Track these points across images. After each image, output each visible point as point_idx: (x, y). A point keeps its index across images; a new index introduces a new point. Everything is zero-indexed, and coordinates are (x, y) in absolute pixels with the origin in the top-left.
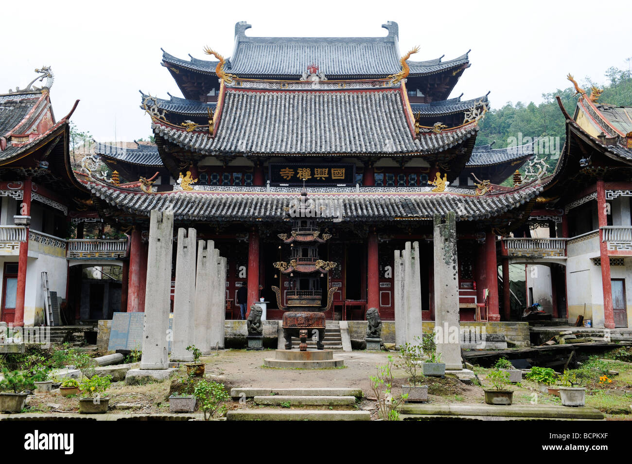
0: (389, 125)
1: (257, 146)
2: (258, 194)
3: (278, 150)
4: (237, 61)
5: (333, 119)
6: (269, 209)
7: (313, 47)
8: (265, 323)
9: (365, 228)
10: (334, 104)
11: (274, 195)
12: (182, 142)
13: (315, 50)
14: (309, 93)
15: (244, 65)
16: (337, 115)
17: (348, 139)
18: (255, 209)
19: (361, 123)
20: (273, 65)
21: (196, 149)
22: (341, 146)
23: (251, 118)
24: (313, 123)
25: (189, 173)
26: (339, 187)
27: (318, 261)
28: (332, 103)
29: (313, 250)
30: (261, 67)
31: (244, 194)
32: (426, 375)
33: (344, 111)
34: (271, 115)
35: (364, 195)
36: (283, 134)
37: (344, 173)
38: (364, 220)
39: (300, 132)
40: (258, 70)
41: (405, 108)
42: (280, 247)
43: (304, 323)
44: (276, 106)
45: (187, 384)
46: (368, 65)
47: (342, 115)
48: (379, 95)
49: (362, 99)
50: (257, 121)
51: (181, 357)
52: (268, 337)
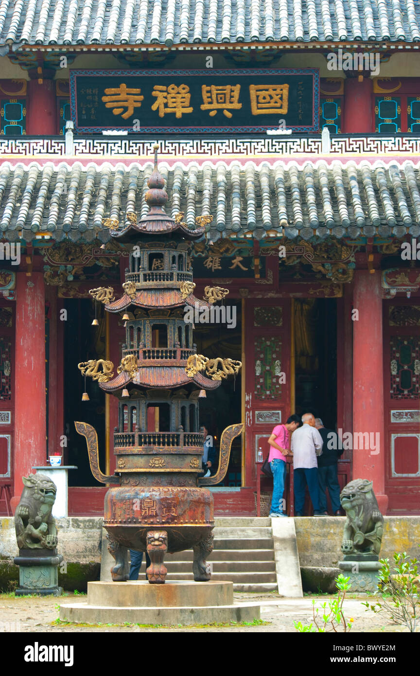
1: (35, 23)
2: (41, 162)
3: (96, 36)
6: (71, 206)
8: (64, 524)
9: (344, 256)
11: (85, 162)
18: (32, 205)
22: (277, 21)
26: (272, 137)
27: (191, 357)
29: (180, 329)
35: (344, 161)
37: (285, 97)
38: (340, 234)
42: (94, 322)
43: (157, 515)
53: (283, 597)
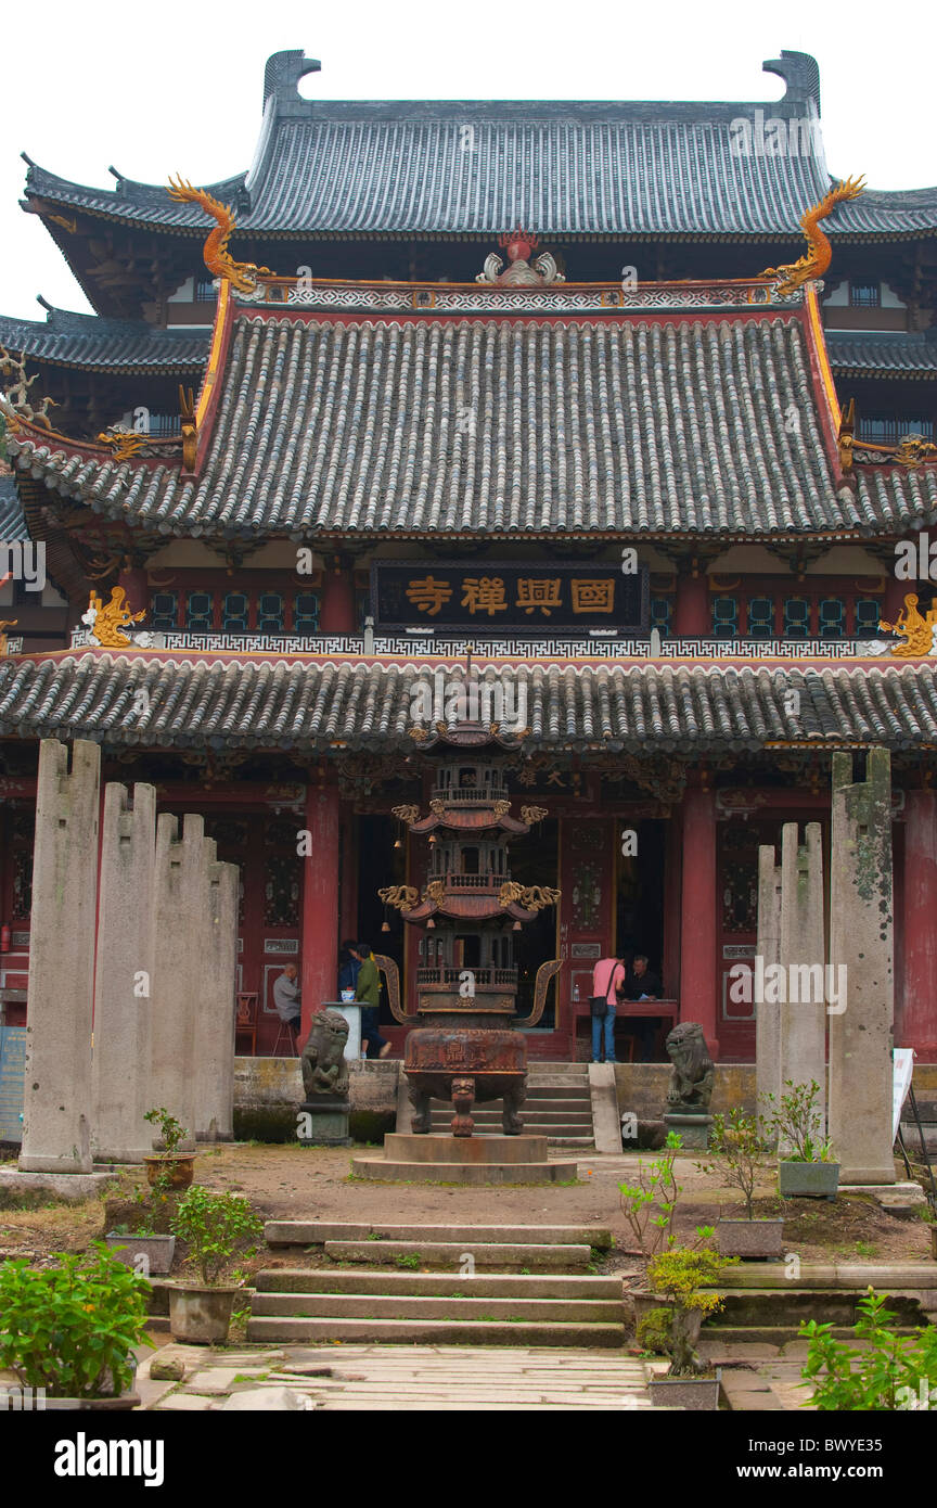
0: (761, 433)
1: (333, 506)
2: (337, 662)
3: (401, 522)
4: (271, 184)
5: (582, 413)
6: (370, 712)
7: (528, 133)
8: (357, 1067)
9: (674, 772)
10: (587, 360)
11: (386, 663)
12: (100, 497)
13: (536, 142)
14: (505, 323)
15: (292, 197)
16: (596, 398)
17: (625, 484)
18: (326, 710)
19: (672, 426)
20: (390, 195)
21: (142, 518)
22: (603, 508)
23: (315, 409)
24: (517, 428)
25: (118, 593)
26: (596, 638)
27: (505, 884)
28: (580, 357)
29: (493, 853)
30: (351, 205)
31: (291, 661)
32: (787, 1195)
33: (616, 385)
34: (380, 399)
35: (675, 666)
36: (418, 465)
37: (611, 593)
38: (670, 748)
39: (471, 459)
40: (339, 214)
41: (815, 377)
42: (397, 844)
43: (464, 1061)
44: (398, 368)
45: (149, 1208)
46: (715, 197)
47: (611, 398)
48: (733, 331)
49: (678, 344)
50: (334, 417)
51: (117, 1149)
52: (367, 1108)
53: (600, 1152)
